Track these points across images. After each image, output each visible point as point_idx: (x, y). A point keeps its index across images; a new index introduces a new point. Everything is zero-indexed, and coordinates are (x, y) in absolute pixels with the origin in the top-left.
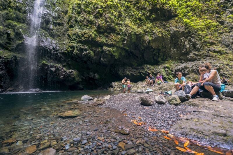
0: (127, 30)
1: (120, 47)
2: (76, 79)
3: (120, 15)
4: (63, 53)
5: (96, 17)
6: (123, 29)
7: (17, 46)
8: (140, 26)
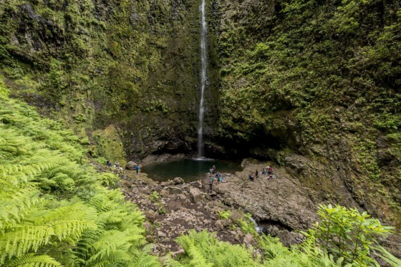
0: (253, 121)
1: (249, 133)
2: (223, 152)
3: (248, 108)
4: (215, 137)
5: (233, 111)
6: (250, 120)
7: (195, 135)
8: (262, 116)
